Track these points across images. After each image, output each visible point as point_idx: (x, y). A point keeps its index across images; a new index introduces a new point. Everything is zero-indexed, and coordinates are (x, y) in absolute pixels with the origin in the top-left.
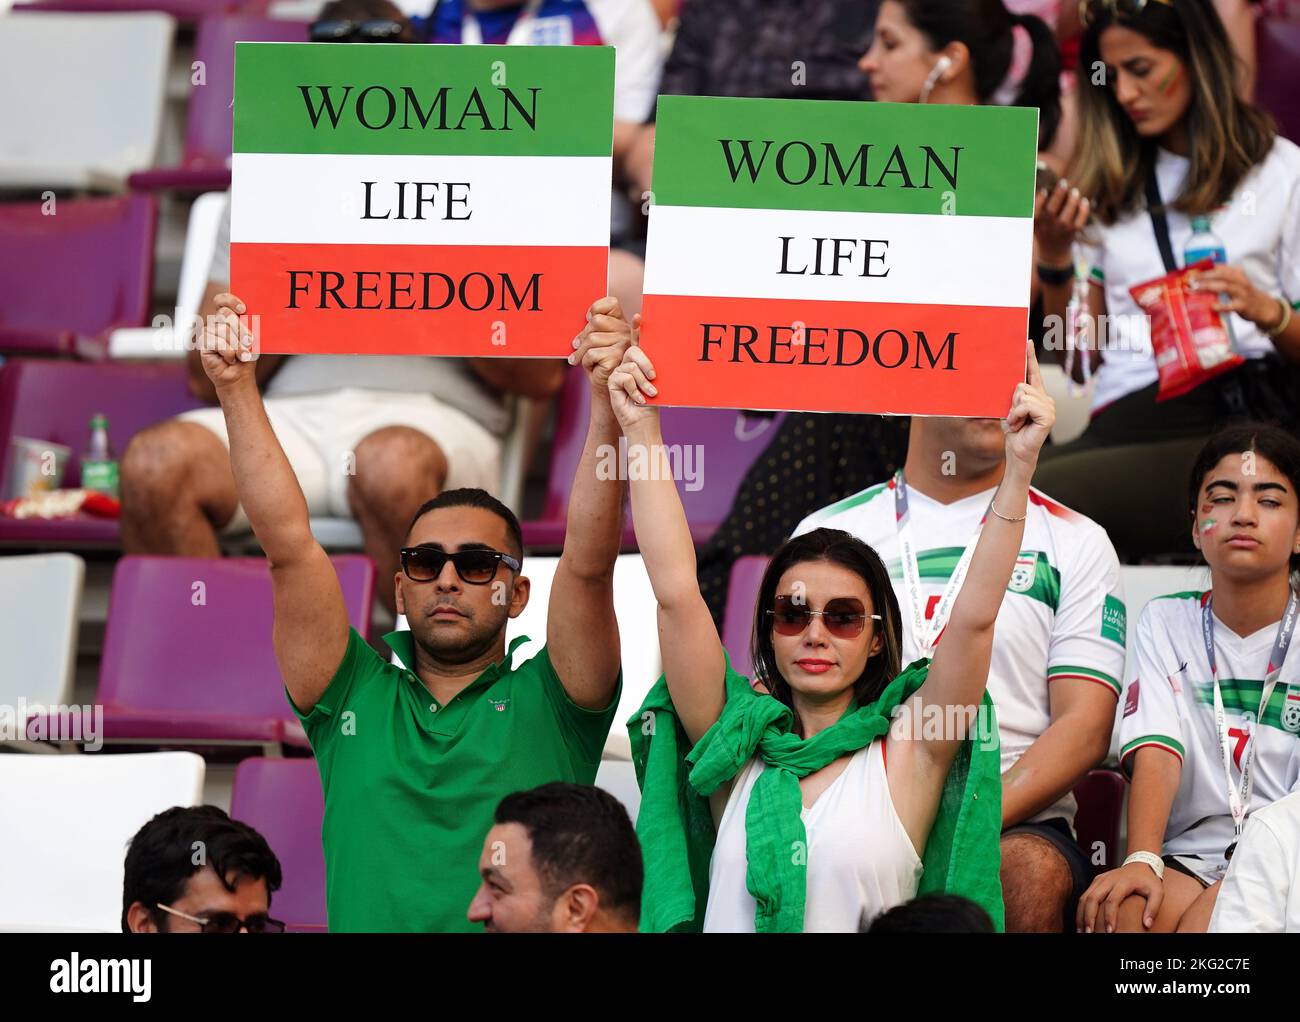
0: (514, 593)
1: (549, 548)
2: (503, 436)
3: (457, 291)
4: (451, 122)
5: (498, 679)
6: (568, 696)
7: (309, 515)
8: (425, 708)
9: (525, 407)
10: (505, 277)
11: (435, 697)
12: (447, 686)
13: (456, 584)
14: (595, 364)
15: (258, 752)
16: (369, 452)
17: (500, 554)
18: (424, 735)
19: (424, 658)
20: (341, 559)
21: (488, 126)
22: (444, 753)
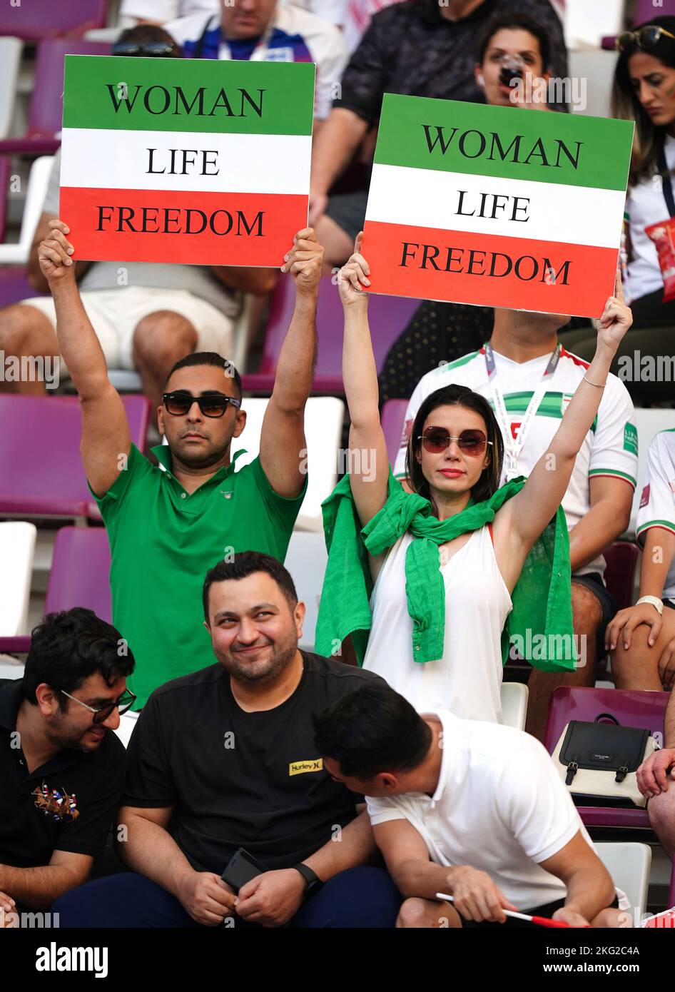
0: (236, 421)
1: (262, 391)
2: (235, 318)
3: (208, 222)
4: (207, 110)
5: (226, 477)
6: (273, 489)
7: (107, 368)
8: (179, 496)
9: (250, 299)
10: (241, 214)
11: (185, 489)
12: (193, 483)
13: (200, 418)
14: (299, 272)
15: (71, 523)
16: (146, 328)
17: (229, 398)
18: (177, 513)
19: (177, 464)
20: (128, 397)
21: (230, 114)
22: (190, 525)
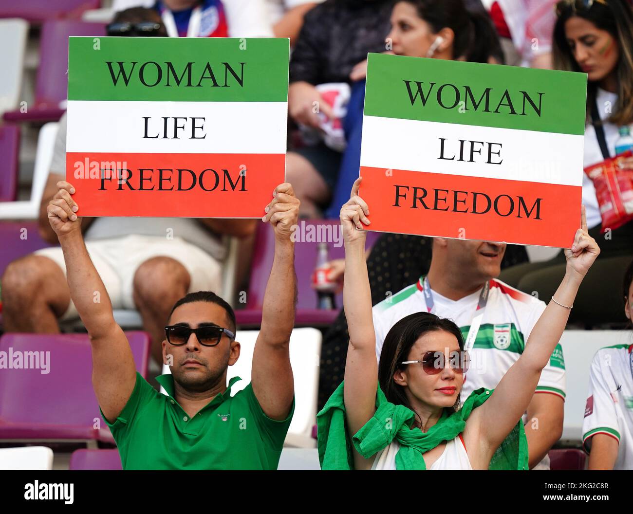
0: (231, 351)
1: (253, 325)
2: (222, 261)
3: (198, 180)
4: (194, 82)
5: (223, 402)
6: (263, 412)
7: (112, 308)
8: (181, 419)
9: (235, 243)
10: (226, 172)
11: (186, 412)
12: (193, 406)
13: (197, 346)
14: (278, 222)
15: (84, 446)
16: (145, 272)
17: (223, 329)
18: (180, 435)
19: (180, 389)
20: (130, 333)
21: (215, 85)
22: (192, 445)
